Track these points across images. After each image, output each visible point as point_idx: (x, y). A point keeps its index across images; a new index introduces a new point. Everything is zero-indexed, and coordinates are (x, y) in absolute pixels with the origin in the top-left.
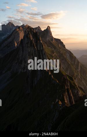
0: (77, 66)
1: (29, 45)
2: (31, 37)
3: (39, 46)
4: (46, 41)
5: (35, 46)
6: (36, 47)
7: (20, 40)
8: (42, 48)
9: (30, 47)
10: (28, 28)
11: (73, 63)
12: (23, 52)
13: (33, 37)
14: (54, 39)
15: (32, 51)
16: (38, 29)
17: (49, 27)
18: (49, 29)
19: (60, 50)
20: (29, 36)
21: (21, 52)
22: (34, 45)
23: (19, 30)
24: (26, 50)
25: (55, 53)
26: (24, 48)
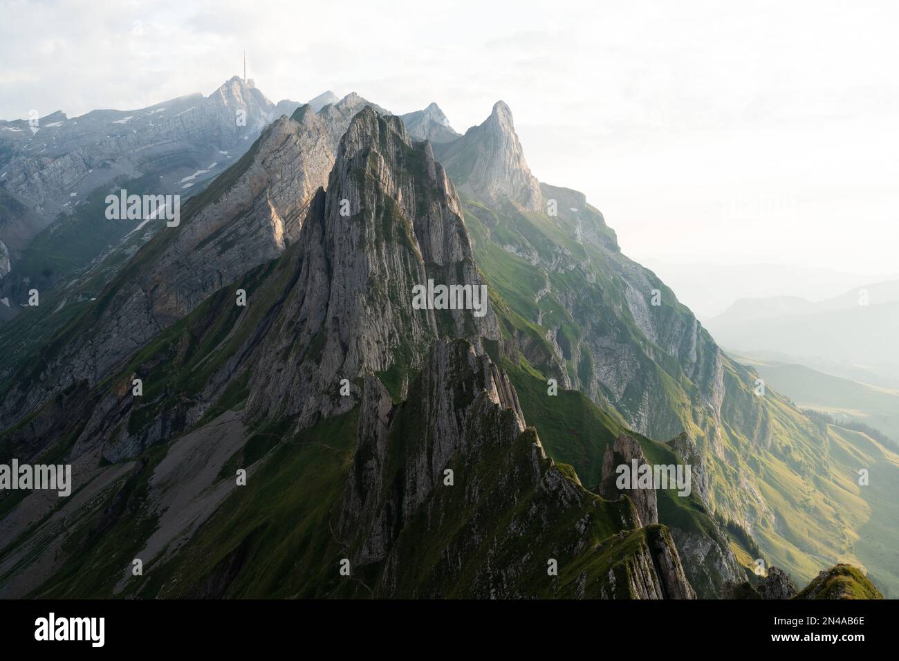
0: (700, 377)
1: (371, 232)
2: (385, 173)
3: (436, 239)
4: (481, 204)
5: (411, 235)
6: (417, 248)
7: (307, 196)
8: (457, 254)
9: (378, 244)
10: (358, 115)
11: (673, 351)
12: (330, 278)
13: (398, 179)
14: (537, 194)
15: (393, 270)
16: (426, 122)
17: (500, 108)
18: (502, 119)
19: (584, 265)
20: (368, 171)
21: (319, 277)
22: (402, 232)
23: (299, 132)
24: (352, 266)
25: (548, 284)
26: (337, 253)
